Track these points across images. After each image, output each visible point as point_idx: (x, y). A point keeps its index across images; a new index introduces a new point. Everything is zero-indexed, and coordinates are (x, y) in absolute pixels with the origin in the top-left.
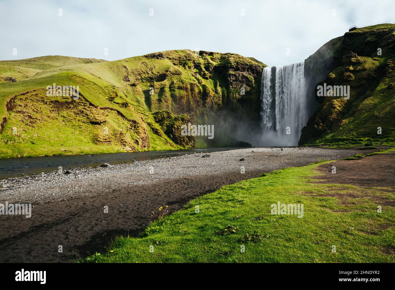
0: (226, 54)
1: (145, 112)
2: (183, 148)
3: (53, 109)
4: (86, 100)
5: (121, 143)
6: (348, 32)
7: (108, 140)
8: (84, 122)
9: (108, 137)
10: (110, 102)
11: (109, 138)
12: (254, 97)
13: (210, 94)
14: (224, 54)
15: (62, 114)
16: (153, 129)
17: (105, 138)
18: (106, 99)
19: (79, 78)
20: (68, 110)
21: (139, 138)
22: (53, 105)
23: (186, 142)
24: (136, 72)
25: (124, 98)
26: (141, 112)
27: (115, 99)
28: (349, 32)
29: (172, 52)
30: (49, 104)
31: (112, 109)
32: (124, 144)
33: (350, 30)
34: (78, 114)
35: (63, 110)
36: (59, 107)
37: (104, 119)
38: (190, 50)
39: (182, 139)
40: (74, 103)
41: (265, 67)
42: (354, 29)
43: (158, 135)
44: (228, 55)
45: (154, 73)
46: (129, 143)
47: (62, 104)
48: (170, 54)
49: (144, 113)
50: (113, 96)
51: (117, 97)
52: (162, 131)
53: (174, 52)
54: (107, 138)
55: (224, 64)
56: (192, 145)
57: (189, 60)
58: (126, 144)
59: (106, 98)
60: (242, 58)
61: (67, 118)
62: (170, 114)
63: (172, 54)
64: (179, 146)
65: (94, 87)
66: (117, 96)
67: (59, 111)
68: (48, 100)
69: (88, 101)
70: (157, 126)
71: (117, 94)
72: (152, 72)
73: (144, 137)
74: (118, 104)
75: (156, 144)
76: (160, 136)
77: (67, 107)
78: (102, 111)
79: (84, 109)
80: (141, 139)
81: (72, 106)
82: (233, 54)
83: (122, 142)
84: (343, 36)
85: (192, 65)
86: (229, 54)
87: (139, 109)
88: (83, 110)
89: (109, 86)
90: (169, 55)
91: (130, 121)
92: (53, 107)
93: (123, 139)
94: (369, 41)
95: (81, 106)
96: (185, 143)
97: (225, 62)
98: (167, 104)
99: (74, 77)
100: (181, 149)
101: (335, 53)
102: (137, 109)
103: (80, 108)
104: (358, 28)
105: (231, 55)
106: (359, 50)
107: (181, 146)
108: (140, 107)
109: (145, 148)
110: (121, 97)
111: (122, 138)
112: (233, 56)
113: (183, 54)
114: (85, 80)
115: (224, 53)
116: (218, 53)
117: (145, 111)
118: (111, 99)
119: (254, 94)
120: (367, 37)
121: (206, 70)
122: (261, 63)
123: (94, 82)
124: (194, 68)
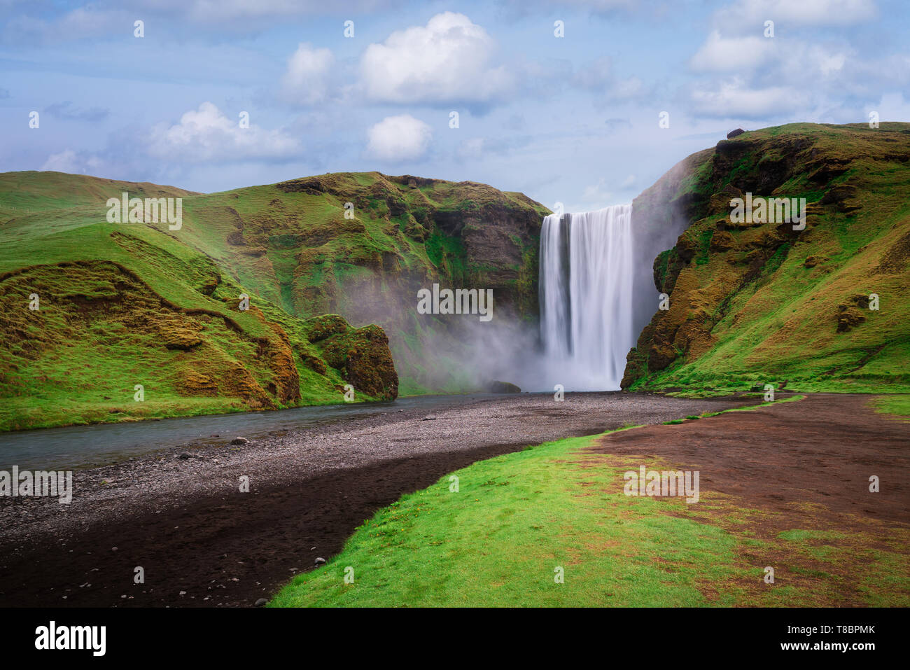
0: (462, 184)
1: (284, 320)
2: (371, 399)
3: (74, 314)
4: (154, 294)
5: (240, 391)
6: (725, 141)
7: (210, 386)
8: (150, 345)
9: (208, 378)
10: (207, 297)
11: (213, 382)
12: (523, 282)
13: (427, 276)
14: (458, 185)
15: (98, 327)
16: (304, 357)
17: (201, 381)
18: (197, 290)
19: (130, 239)
20: (110, 318)
21: (277, 379)
22: (72, 304)
23: (377, 385)
24: (260, 224)
25: (236, 286)
26: (276, 320)
27: (217, 289)
28: (727, 139)
29: (342, 178)
30: (65, 303)
31: (212, 314)
32: (245, 392)
33: (729, 136)
34: (136, 326)
35: (98, 318)
36: (88, 310)
37: (198, 338)
38: (383, 173)
39: (369, 379)
40: (123, 300)
41: (547, 214)
42: (739, 132)
43: (317, 371)
44: (466, 187)
45: (301, 227)
46: (257, 391)
47: (94, 302)
48: (336, 181)
49: (284, 322)
50: (211, 283)
51: (220, 285)
52: (324, 361)
53: (345, 178)
54: (206, 381)
55: (458, 208)
56: (390, 392)
57: (380, 197)
58: (250, 393)
59: (196, 287)
60: (498, 193)
61: (109, 335)
62: (341, 323)
63: (340, 183)
64: (364, 396)
65: (165, 261)
66: (220, 282)
67: (87, 318)
68: (59, 295)
69: (158, 297)
70: (314, 352)
71: (219, 277)
72: (297, 225)
73: (287, 378)
74: (224, 301)
75: (313, 392)
76: (322, 372)
77: (108, 309)
78: (191, 319)
79: (149, 313)
80: (282, 381)
81: (118, 307)
82: (476, 185)
83: (240, 389)
84: (714, 148)
85: (386, 208)
86: (469, 184)
87: (271, 311)
88: (147, 317)
89: (200, 259)
90: (335, 184)
91: (254, 340)
92: (73, 311)
93: (243, 383)
94: (768, 162)
95: (142, 309)
96: (377, 388)
97: (460, 203)
98: (331, 298)
99: (117, 237)
100: (366, 400)
101: (698, 186)
102: (267, 311)
103: (139, 312)
104: (745, 131)
105: (472, 188)
106: (747, 181)
107: (367, 394)
108: (273, 307)
109: (289, 400)
110: (229, 285)
111: (241, 381)
112: (476, 188)
113: (365, 184)
114: (143, 245)
115: (458, 181)
116: (444, 182)
117: (285, 318)
118: (209, 291)
119: (524, 276)
120: (762, 153)
121: (417, 221)
122: (537, 204)
123: (165, 249)
124: (392, 215)
